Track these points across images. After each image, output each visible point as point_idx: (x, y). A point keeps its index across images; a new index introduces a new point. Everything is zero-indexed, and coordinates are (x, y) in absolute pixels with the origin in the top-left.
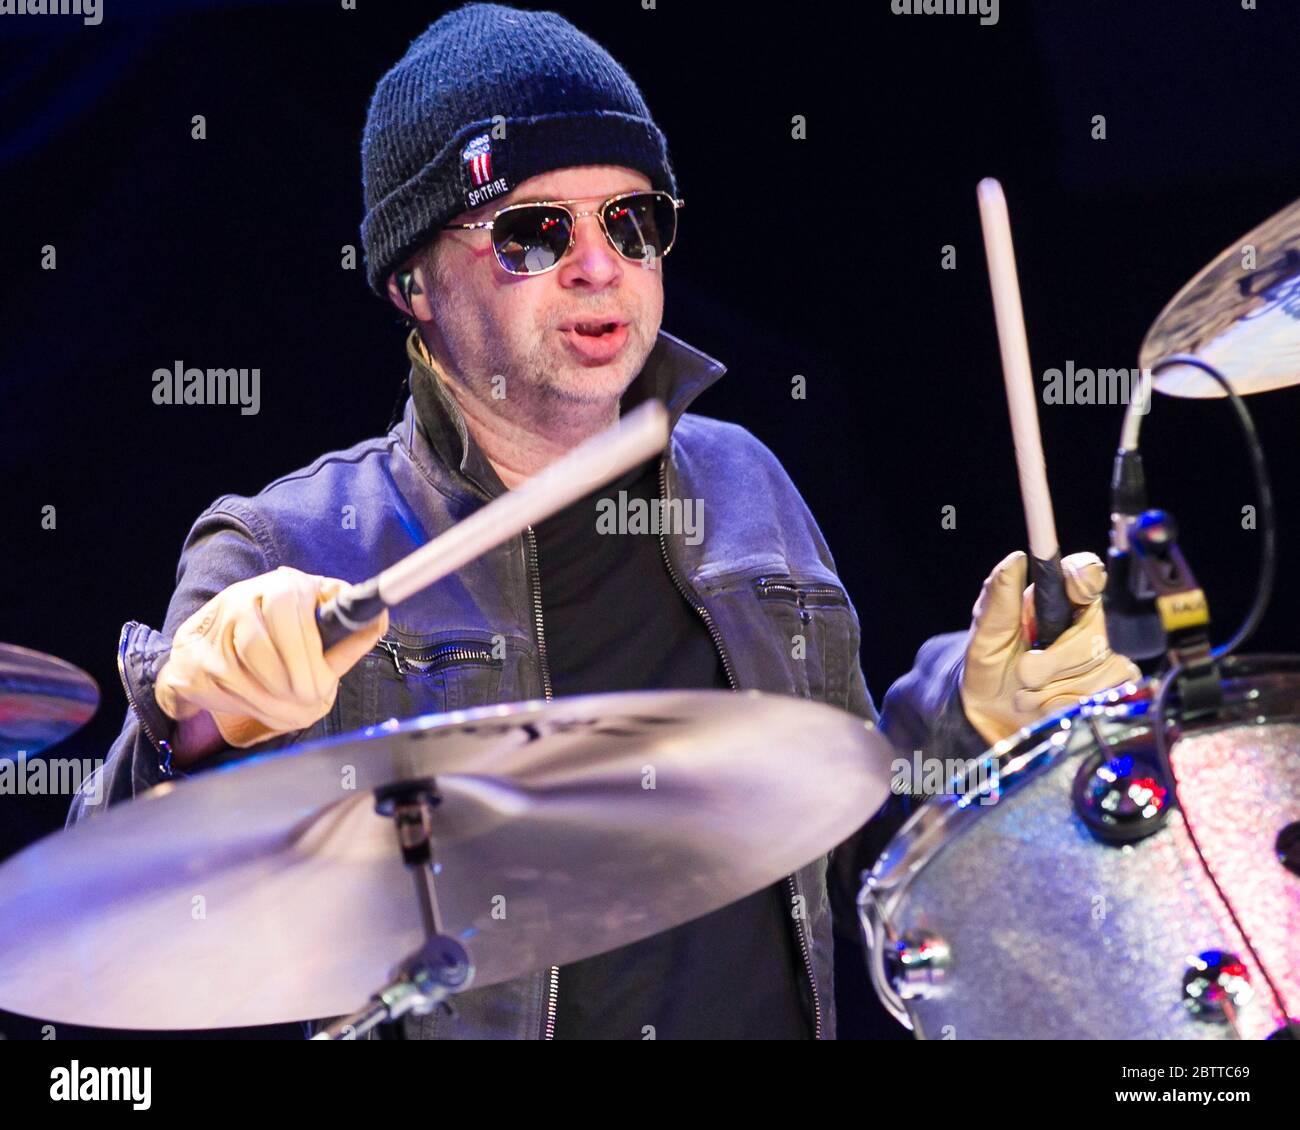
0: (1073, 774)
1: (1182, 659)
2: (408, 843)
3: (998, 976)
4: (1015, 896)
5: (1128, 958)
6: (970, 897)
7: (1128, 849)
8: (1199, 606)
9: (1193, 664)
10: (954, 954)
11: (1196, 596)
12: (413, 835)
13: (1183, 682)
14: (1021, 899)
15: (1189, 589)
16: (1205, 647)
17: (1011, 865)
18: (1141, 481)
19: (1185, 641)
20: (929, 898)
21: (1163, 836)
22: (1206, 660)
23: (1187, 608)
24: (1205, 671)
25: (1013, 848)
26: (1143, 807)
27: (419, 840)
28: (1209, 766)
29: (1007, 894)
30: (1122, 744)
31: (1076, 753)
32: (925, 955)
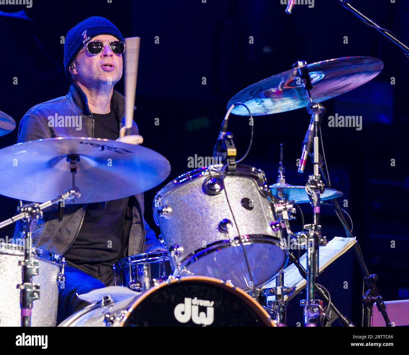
0: (204, 180)
1: (230, 162)
2: (72, 168)
3: (181, 217)
4: (188, 201)
5: (209, 217)
6: (178, 200)
7: (212, 196)
8: (235, 152)
9: (232, 163)
10: (173, 211)
11: (235, 150)
12: (73, 166)
13: (229, 166)
14: (189, 202)
15: (233, 148)
16: (234, 160)
17: (188, 195)
18: (227, 126)
19: (231, 158)
20: (170, 199)
21: (219, 195)
22: (235, 163)
23: (233, 152)
24: (234, 165)
25: (189, 192)
26: (217, 189)
27: (74, 167)
28: (231, 184)
29: (186, 201)
30: (214, 176)
31: (205, 176)
32: (167, 210)
